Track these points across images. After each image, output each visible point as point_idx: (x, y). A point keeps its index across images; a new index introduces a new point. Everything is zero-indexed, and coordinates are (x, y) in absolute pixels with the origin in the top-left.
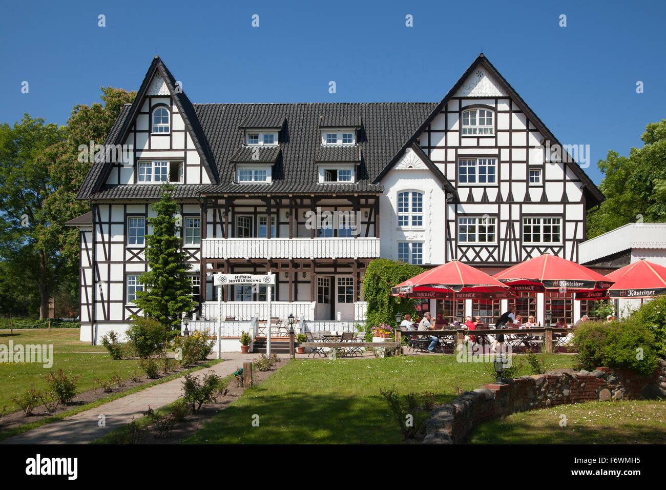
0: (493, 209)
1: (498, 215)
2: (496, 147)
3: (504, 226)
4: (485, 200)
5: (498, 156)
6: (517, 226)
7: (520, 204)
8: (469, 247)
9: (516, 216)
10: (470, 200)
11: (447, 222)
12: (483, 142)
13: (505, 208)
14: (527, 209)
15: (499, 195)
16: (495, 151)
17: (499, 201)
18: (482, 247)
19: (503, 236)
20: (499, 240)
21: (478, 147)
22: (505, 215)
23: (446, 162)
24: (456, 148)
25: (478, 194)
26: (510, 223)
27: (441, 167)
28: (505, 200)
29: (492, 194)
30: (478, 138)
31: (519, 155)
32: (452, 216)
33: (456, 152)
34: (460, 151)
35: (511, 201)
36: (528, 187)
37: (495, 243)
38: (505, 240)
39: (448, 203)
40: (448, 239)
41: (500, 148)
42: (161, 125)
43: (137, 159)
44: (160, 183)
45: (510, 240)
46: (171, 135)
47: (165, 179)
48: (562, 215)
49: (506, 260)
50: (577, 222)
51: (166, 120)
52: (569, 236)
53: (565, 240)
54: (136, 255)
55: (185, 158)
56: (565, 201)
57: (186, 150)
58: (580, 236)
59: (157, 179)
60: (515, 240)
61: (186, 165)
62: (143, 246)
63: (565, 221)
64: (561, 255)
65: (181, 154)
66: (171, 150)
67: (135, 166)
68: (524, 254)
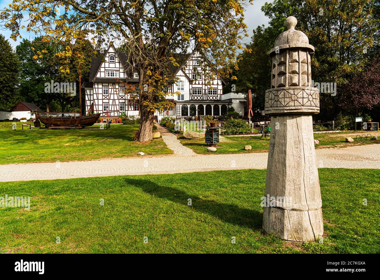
0: (201, 86)
1: (202, 88)
2: (201, 70)
3: (203, 90)
4: (199, 84)
5: (202, 72)
6: (207, 90)
8: (195, 96)
9: (206, 88)
10: (195, 84)
11: (190, 89)
13: (204, 86)
14: (209, 86)
15: (202, 83)
17: (202, 84)
18: (198, 96)
19: (203, 93)
20: (203, 94)
22: (204, 88)
23: (189, 74)
24: (192, 70)
25: (197, 82)
26: (205, 90)
27: (188, 75)
28: (204, 84)
29: (201, 82)
32: (191, 88)
37: (202, 95)
38: (204, 94)
39: (190, 84)
40: (190, 94)
42: (112, 60)
43: (105, 70)
44: (112, 77)
45: (205, 94)
46: (115, 64)
47: (113, 76)
48: (217, 88)
49: (204, 99)
50: (221, 90)
51: (113, 59)
52: (219, 93)
53: (218, 94)
54: (106, 97)
55: (119, 70)
56: (218, 84)
57: (119, 68)
58: (221, 93)
59: (111, 76)
60: (206, 94)
61: (120, 72)
62: (108, 95)
63: (218, 89)
64: (217, 98)
65: (118, 69)
66: (115, 68)
67: (105, 72)
68: (208, 98)
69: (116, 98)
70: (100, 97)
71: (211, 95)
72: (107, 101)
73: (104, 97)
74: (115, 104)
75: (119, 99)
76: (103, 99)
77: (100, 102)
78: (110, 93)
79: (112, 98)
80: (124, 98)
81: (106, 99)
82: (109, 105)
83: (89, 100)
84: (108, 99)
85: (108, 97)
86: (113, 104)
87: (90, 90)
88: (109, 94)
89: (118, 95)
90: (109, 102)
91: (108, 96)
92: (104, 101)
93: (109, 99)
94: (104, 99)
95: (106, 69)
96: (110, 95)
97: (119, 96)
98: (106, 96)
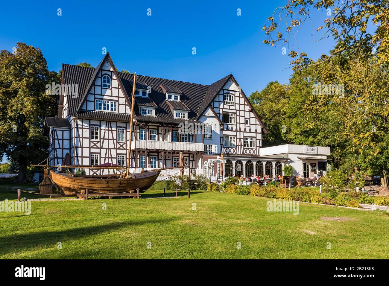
0: (235, 133)
1: (236, 136)
2: (235, 110)
3: (238, 140)
4: (232, 130)
5: (236, 113)
6: (242, 140)
7: (243, 132)
8: (227, 148)
9: (242, 137)
10: (227, 129)
11: (220, 138)
12: (231, 107)
13: (238, 133)
14: (245, 134)
15: (237, 128)
16: (235, 111)
17: (236, 131)
18: (232, 148)
19: (238, 144)
20: (237, 146)
21: (229, 109)
22: (238, 137)
23: (219, 114)
24: (223, 109)
25: (230, 127)
26: (240, 139)
27: (218, 116)
28: (238, 131)
29: (234, 128)
30: (230, 105)
31: (242, 113)
32: (221, 135)
33: (223, 110)
34: (224, 110)
35: (240, 131)
36: (245, 126)
37: (235, 147)
39: (220, 130)
40: (220, 144)
41: (236, 110)
42: (106, 84)
43: (95, 98)
44: (106, 111)
45: (240, 146)
46: (111, 89)
47: (108, 109)
48: (256, 137)
49: (239, 153)
50: (260, 140)
51: (108, 82)
52: (258, 145)
53: (256, 147)
54: (95, 145)
55: (118, 101)
56: (256, 132)
57: (118, 97)
58: (261, 145)
59: (104, 109)
60: (242, 146)
61: (119, 104)
62: (98, 140)
63: (256, 140)
64: (255, 152)
65: (116, 99)
66: (112, 96)
67: (94, 102)
68: (245, 151)
69: (111, 146)
70: (86, 143)
71: (248, 147)
72: (98, 151)
73: (92, 144)
74: (110, 156)
75: (116, 149)
76: (90, 148)
77: (86, 152)
78: (102, 137)
79: (105, 145)
80: (124, 146)
81: (95, 146)
82: (100, 157)
83: (60, 148)
84: (98, 148)
85: (98, 145)
86: (107, 156)
87: (63, 131)
88: (100, 139)
89: (115, 141)
90: (100, 153)
91: (98, 142)
92: (93, 150)
93: (101, 148)
94: (92, 147)
95: (96, 96)
96: (102, 140)
97: (117, 143)
98: (95, 143)
